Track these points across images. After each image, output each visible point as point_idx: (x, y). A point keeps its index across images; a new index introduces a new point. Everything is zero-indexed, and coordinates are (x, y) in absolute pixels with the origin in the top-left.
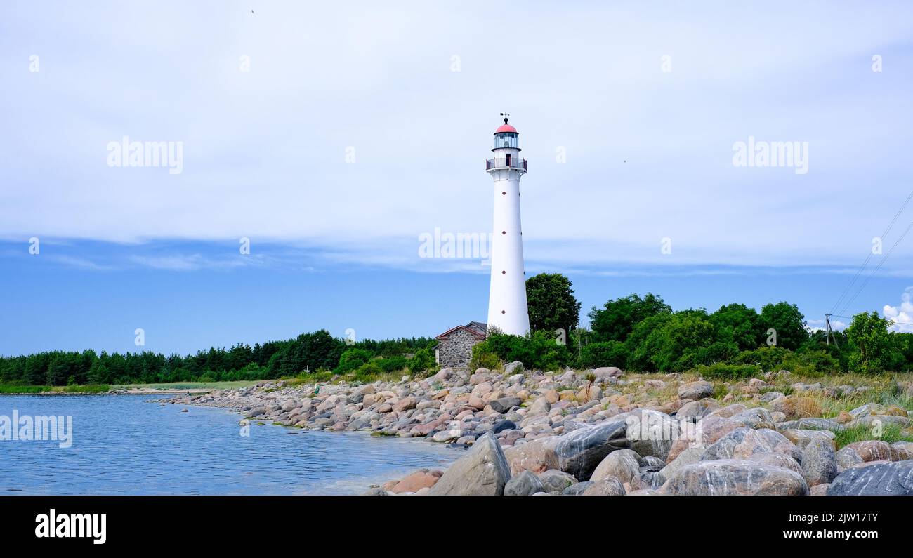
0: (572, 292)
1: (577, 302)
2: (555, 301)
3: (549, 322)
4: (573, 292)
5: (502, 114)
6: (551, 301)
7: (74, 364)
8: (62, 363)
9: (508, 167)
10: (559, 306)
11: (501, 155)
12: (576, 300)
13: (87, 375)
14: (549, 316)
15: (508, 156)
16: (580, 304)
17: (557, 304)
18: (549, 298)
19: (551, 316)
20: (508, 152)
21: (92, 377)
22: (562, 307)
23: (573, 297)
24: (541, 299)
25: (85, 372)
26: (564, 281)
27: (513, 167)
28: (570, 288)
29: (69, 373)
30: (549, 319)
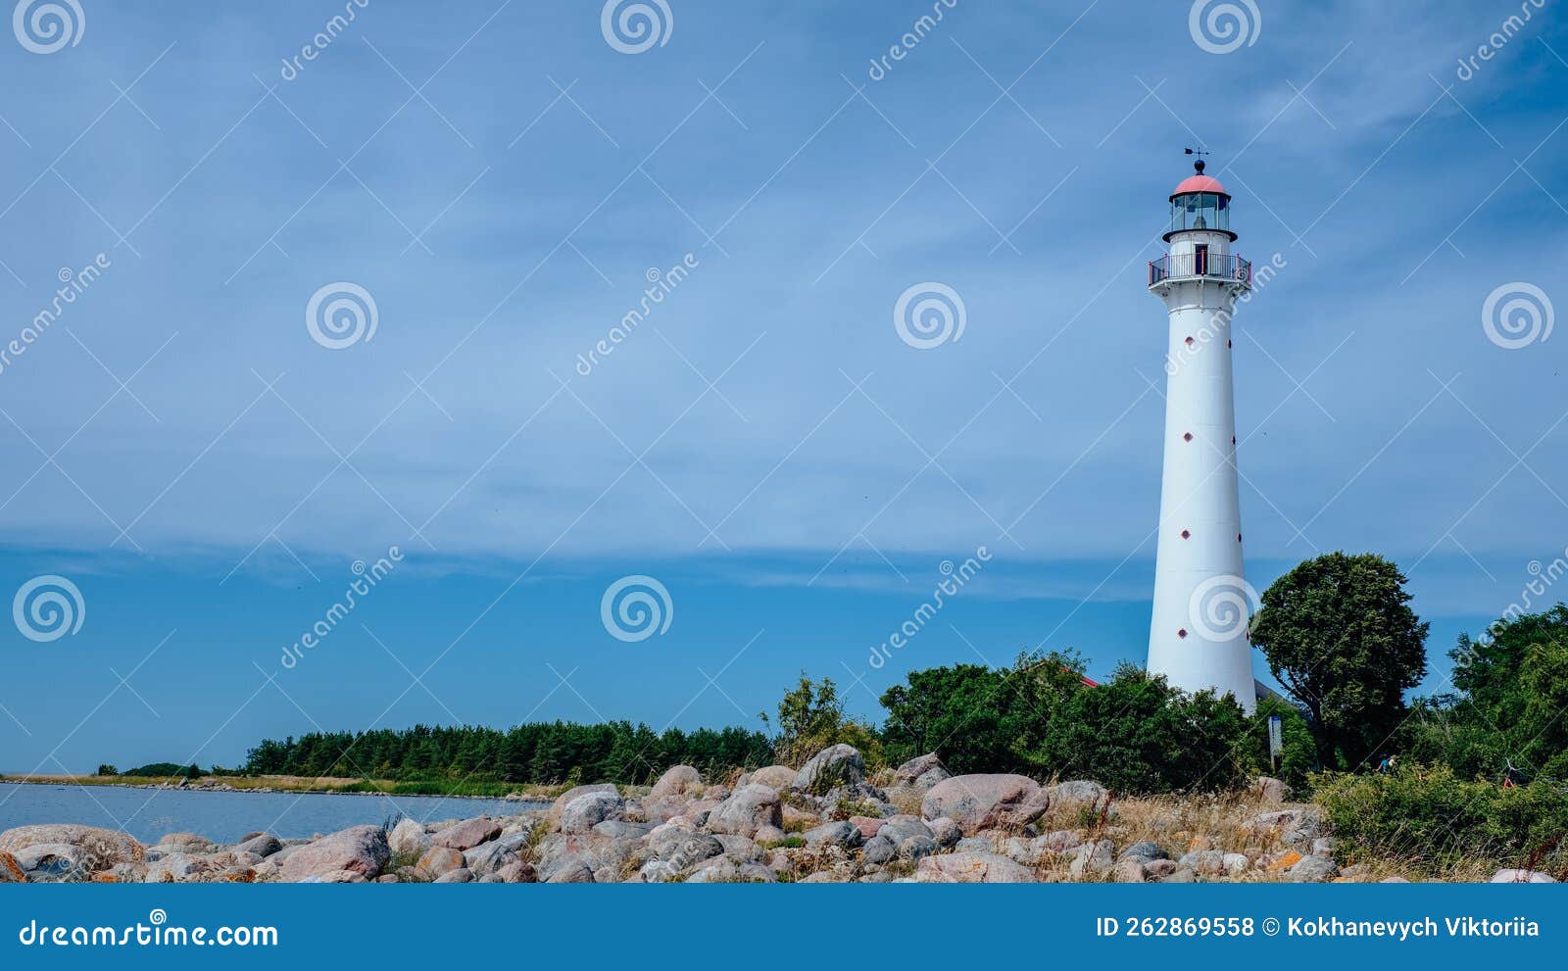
0: (1408, 598)
1: (1419, 623)
2: (1362, 617)
3: (1343, 666)
4: (1410, 598)
5: (1189, 152)
6: (1350, 618)
7: (583, 746)
8: (560, 743)
9: (1199, 277)
10: (1369, 630)
11: (1183, 249)
12: (1416, 619)
13: (604, 766)
14: (1343, 654)
15: (1201, 250)
16: (1426, 626)
17: (1365, 624)
18: (1345, 610)
19: (1348, 652)
20: (1202, 239)
21: (612, 770)
22: (1378, 632)
23: (1408, 610)
24: (1324, 612)
25: (600, 761)
26: (1387, 571)
27: (1214, 275)
28: (1404, 588)
29: (574, 762)
30: (1344, 660)
